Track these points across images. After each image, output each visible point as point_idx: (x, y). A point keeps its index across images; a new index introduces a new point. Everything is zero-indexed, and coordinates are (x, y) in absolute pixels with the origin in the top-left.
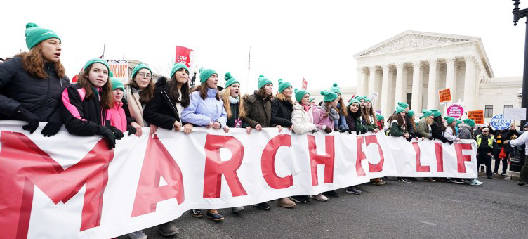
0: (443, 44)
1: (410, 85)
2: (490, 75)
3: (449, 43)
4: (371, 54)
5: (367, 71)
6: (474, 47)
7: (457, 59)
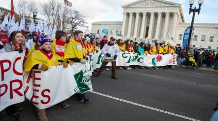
0: (165, 5)
1: (148, 23)
2: (183, 21)
3: (168, 5)
4: (131, 6)
5: (128, 15)
6: (178, 8)
7: (171, 13)
